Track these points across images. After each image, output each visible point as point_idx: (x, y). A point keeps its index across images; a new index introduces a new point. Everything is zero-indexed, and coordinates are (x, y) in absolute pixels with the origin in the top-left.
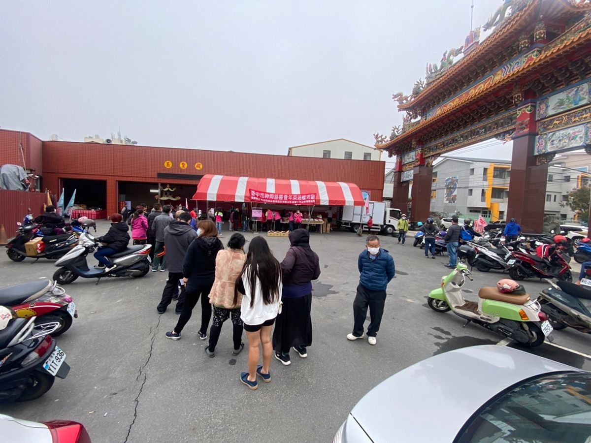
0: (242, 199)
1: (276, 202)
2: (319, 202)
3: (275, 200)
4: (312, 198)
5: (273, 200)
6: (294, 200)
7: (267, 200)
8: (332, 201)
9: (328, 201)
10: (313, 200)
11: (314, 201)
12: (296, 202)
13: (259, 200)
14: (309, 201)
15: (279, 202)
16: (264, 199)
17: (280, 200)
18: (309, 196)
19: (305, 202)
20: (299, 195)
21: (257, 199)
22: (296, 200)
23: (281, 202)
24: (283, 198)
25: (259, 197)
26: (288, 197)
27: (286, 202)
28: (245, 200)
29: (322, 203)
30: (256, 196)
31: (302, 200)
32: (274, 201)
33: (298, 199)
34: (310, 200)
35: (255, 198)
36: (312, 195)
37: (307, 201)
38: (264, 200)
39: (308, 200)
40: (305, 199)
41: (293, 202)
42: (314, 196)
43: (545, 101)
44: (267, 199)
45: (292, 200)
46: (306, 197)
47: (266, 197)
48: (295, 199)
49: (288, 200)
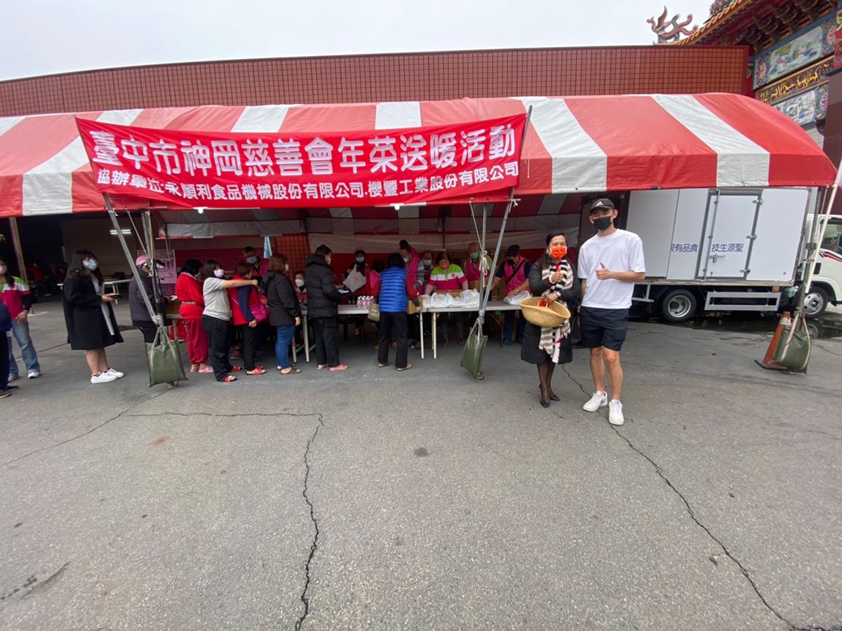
0: (57, 195)
1: (265, 192)
2: (547, 180)
3: (256, 182)
4: (496, 152)
5: (242, 181)
6: (381, 177)
7: (204, 190)
8: (631, 162)
9: (602, 168)
10: (501, 161)
11: (512, 169)
12: (391, 188)
13: (155, 188)
14: (481, 175)
15: (280, 193)
16: (184, 178)
17: (286, 182)
18: (476, 138)
19: (450, 182)
20: (409, 133)
21: (139, 182)
22: (390, 175)
23: (295, 192)
24: (307, 167)
25: (148, 170)
26: (337, 158)
27: (327, 190)
28: (77, 199)
29: (562, 180)
30: (128, 167)
31: (432, 172)
32: (249, 192)
33: (407, 165)
34: (487, 163)
35: (121, 178)
36: (496, 131)
37: (466, 178)
38: (189, 191)
39: (469, 166)
40: (450, 161)
41: (375, 189)
42: (511, 133)
43: (766, 59)
44: (198, 178)
45: (366, 177)
46: (459, 150)
47: (190, 167)
48: (384, 164)
49: (341, 174)
